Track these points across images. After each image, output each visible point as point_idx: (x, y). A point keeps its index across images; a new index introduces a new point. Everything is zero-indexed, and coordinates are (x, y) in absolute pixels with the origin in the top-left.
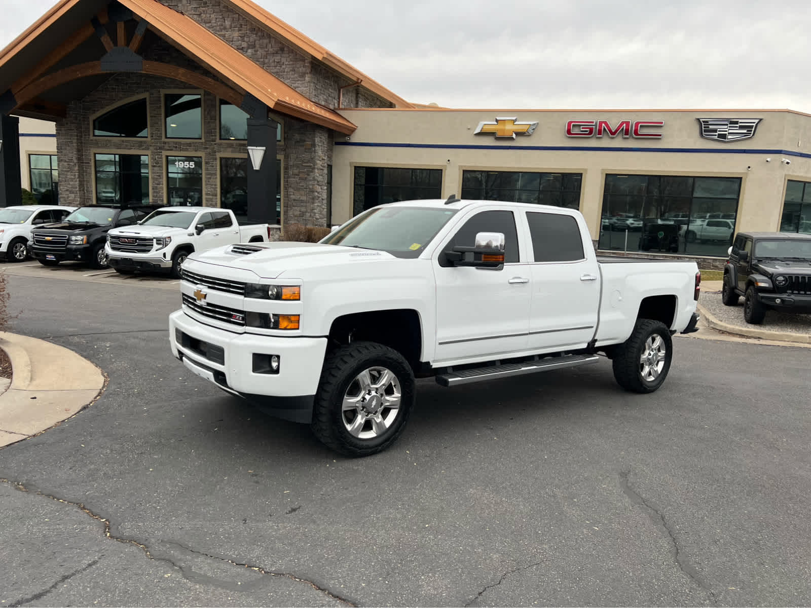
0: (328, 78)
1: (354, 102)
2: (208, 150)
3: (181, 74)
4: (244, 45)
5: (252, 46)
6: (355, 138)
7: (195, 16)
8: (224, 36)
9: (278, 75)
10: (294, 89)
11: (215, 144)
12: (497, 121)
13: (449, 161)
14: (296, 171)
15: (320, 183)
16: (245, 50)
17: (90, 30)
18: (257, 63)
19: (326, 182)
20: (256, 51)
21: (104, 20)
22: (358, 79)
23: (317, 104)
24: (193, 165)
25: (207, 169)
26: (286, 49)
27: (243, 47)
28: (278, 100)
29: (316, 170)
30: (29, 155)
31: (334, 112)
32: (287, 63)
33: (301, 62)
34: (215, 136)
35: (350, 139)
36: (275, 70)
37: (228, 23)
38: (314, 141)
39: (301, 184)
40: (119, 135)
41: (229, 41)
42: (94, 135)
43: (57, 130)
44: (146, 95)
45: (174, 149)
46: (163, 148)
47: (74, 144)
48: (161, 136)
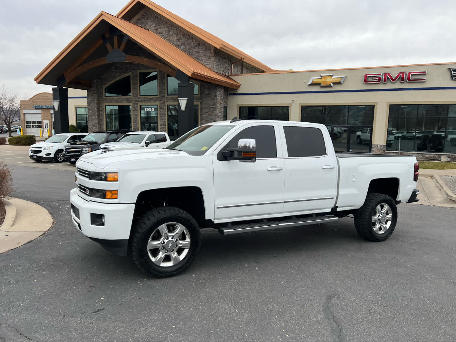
0: (224, 58)
1: (241, 71)
2: (161, 101)
3: (144, 61)
4: (179, 44)
5: (183, 44)
6: (240, 91)
7: (155, 31)
8: (169, 40)
9: (197, 59)
10: (205, 66)
11: (165, 98)
12: (321, 76)
13: (293, 101)
14: (207, 111)
15: (220, 117)
16: (180, 46)
17: (101, 42)
18: (186, 53)
19: (223, 116)
20: (186, 46)
21: (107, 36)
22: (242, 58)
23: (218, 73)
24: (154, 110)
25: (160, 111)
26: (201, 44)
27: (179, 45)
28: (193, 72)
29: (217, 110)
30: (76, 108)
31: (228, 77)
32: (202, 52)
33: (209, 51)
34: (165, 93)
35: (237, 91)
36: (195, 56)
37: (171, 33)
38: (216, 94)
39: (209, 118)
40: (117, 95)
41: (172, 42)
42: (105, 96)
43: (87, 94)
44: (130, 74)
45: (144, 101)
46: (138, 101)
47: (96, 101)
48: (138, 95)
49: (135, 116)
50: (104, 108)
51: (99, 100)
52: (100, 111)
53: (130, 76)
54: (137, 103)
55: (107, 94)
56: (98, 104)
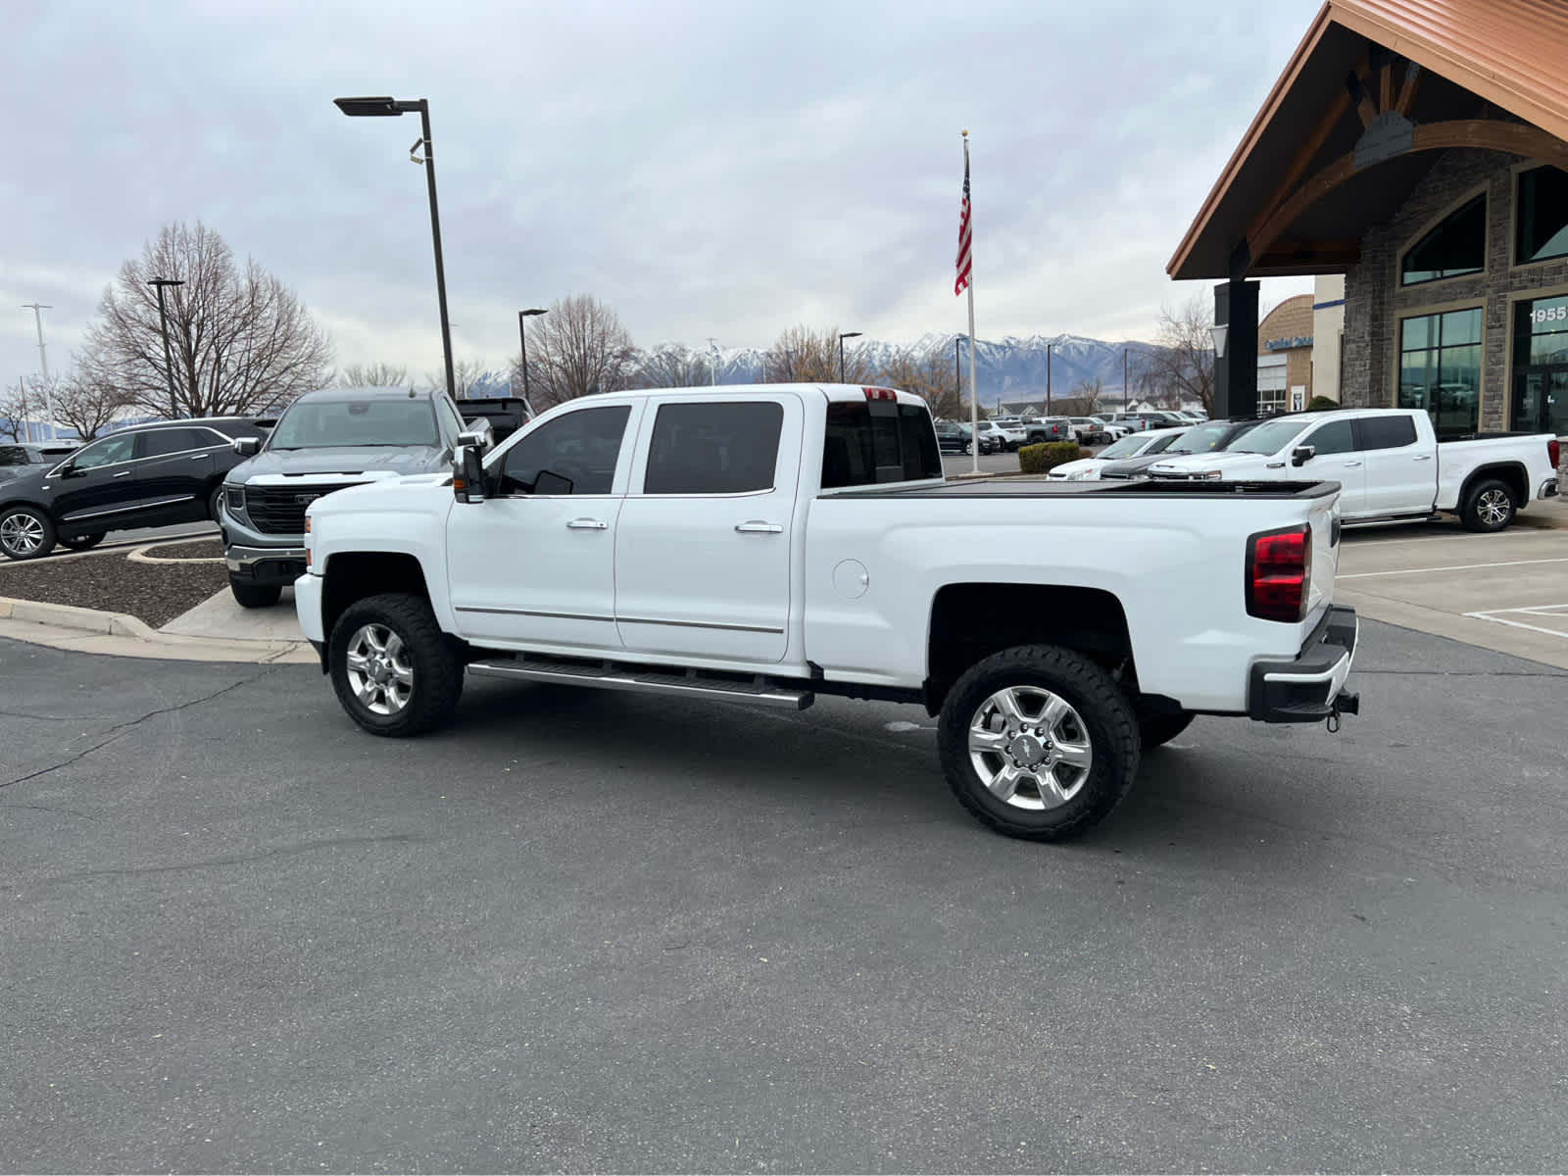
17: (1344, 100)
24: (1564, 314)
43: (1346, 289)
44: (1485, 186)
45: (1529, 284)
46: (1508, 288)
47: (1368, 309)
48: (1507, 264)
49: (1496, 346)
50: (1396, 328)
51: (1382, 303)
52: (1382, 340)
53: (1484, 194)
54: (1505, 296)
55: (1410, 277)
56: (1377, 319)
